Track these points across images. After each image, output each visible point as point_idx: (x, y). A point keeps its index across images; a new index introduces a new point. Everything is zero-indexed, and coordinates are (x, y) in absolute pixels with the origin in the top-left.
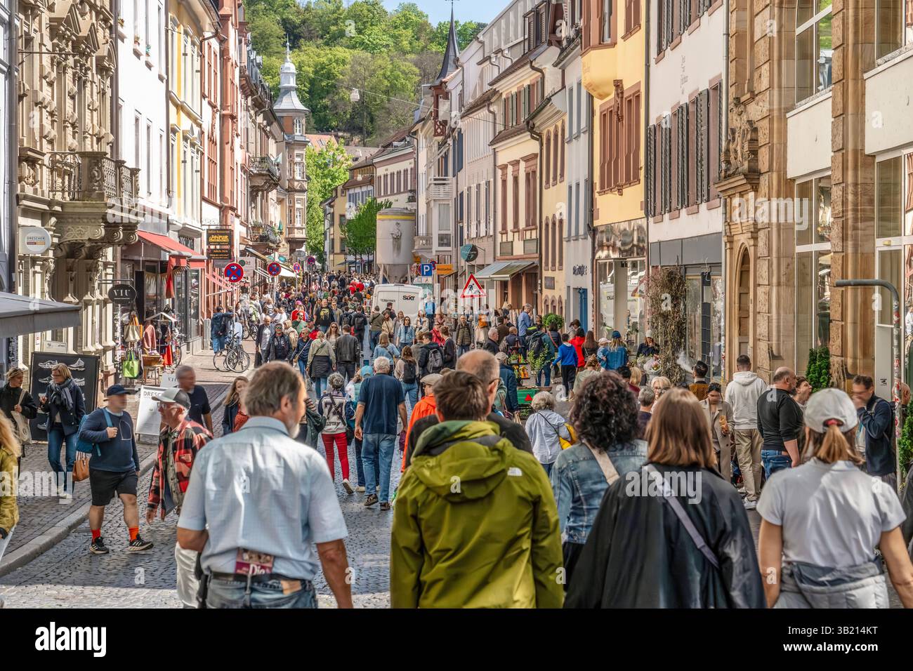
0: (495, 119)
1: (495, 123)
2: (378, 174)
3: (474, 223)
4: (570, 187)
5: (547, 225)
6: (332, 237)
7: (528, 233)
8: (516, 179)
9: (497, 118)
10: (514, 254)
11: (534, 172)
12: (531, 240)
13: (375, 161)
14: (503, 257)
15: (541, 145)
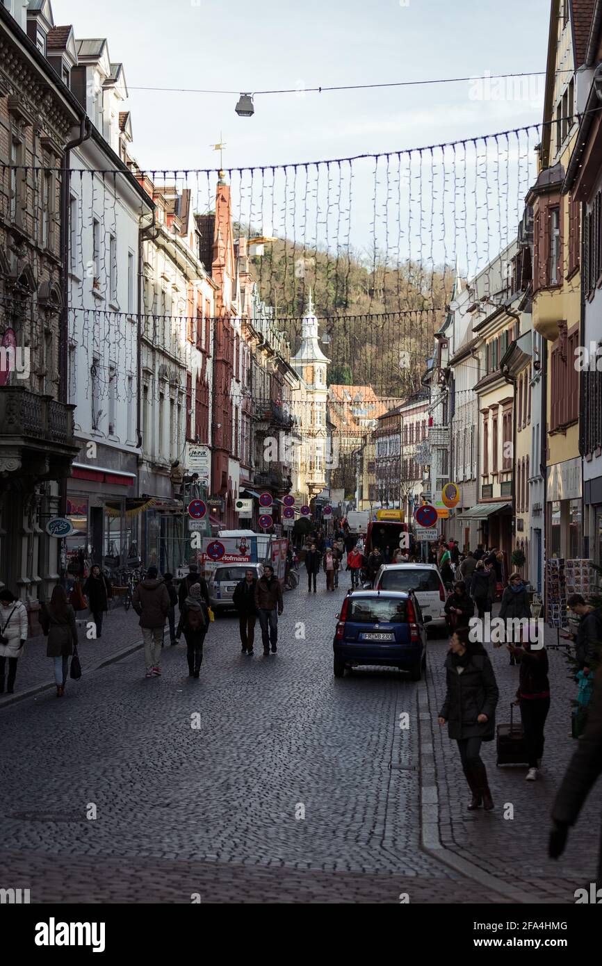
0: (479, 364)
1: (479, 369)
2: (405, 423)
3: (461, 467)
4: (534, 428)
5: (519, 467)
6: (361, 484)
7: (505, 476)
8: (495, 422)
9: (481, 363)
10: (494, 497)
11: (510, 415)
12: (507, 482)
13: (402, 410)
14: (485, 500)
15: (516, 389)
